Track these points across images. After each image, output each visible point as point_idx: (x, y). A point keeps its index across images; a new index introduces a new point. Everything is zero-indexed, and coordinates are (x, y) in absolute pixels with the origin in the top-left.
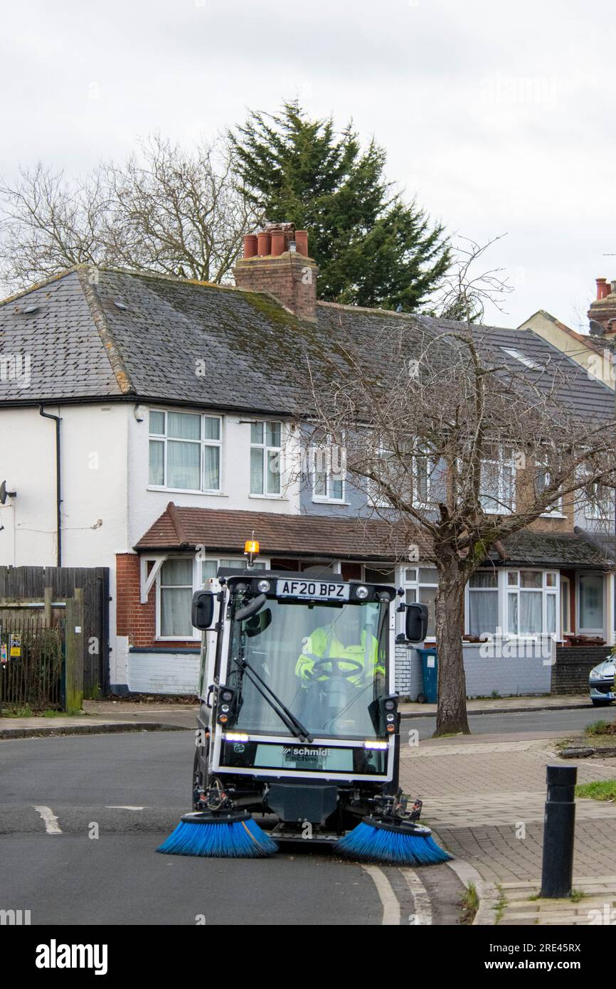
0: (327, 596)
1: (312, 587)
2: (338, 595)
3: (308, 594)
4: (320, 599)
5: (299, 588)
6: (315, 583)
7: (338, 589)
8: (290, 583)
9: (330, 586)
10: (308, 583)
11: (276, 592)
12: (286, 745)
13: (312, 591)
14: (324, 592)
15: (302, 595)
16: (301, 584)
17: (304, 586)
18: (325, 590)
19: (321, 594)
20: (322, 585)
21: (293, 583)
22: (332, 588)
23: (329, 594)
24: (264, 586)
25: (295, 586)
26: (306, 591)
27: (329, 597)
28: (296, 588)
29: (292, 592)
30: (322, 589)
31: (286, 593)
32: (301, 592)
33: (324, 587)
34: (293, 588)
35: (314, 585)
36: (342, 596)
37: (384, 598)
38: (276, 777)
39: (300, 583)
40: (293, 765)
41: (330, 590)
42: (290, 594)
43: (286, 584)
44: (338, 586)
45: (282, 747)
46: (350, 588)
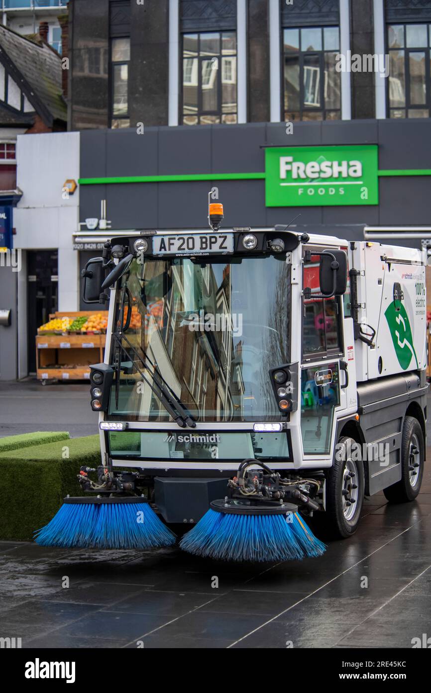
0: (208, 250)
1: (191, 241)
2: (221, 247)
3: (187, 250)
4: (201, 254)
5: (177, 243)
6: (194, 236)
7: (220, 241)
8: (166, 239)
9: (211, 238)
10: (186, 237)
11: (152, 250)
12: (170, 432)
13: (191, 246)
14: (204, 246)
15: (180, 252)
16: (179, 239)
17: (181, 241)
18: (206, 243)
19: (202, 248)
20: (201, 238)
21: (170, 239)
22: (213, 240)
23: (211, 248)
24: (141, 245)
25: (172, 241)
26: (185, 246)
27: (211, 251)
28: (173, 244)
29: (169, 250)
30: (202, 243)
31: (163, 252)
32: (179, 249)
33: (204, 240)
34: (170, 244)
35: (193, 239)
36: (226, 248)
37: (275, 246)
38: (164, 470)
39: (177, 237)
40: (180, 455)
41: (211, 243)
42: (168, 252)
43: (163, 241)
44: (220, 237)
45: (166, 435)
46: (234, 238)
